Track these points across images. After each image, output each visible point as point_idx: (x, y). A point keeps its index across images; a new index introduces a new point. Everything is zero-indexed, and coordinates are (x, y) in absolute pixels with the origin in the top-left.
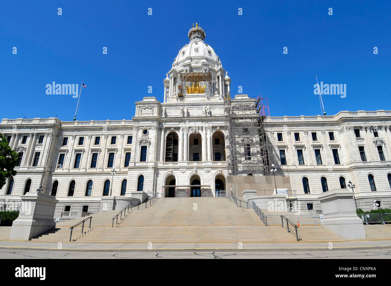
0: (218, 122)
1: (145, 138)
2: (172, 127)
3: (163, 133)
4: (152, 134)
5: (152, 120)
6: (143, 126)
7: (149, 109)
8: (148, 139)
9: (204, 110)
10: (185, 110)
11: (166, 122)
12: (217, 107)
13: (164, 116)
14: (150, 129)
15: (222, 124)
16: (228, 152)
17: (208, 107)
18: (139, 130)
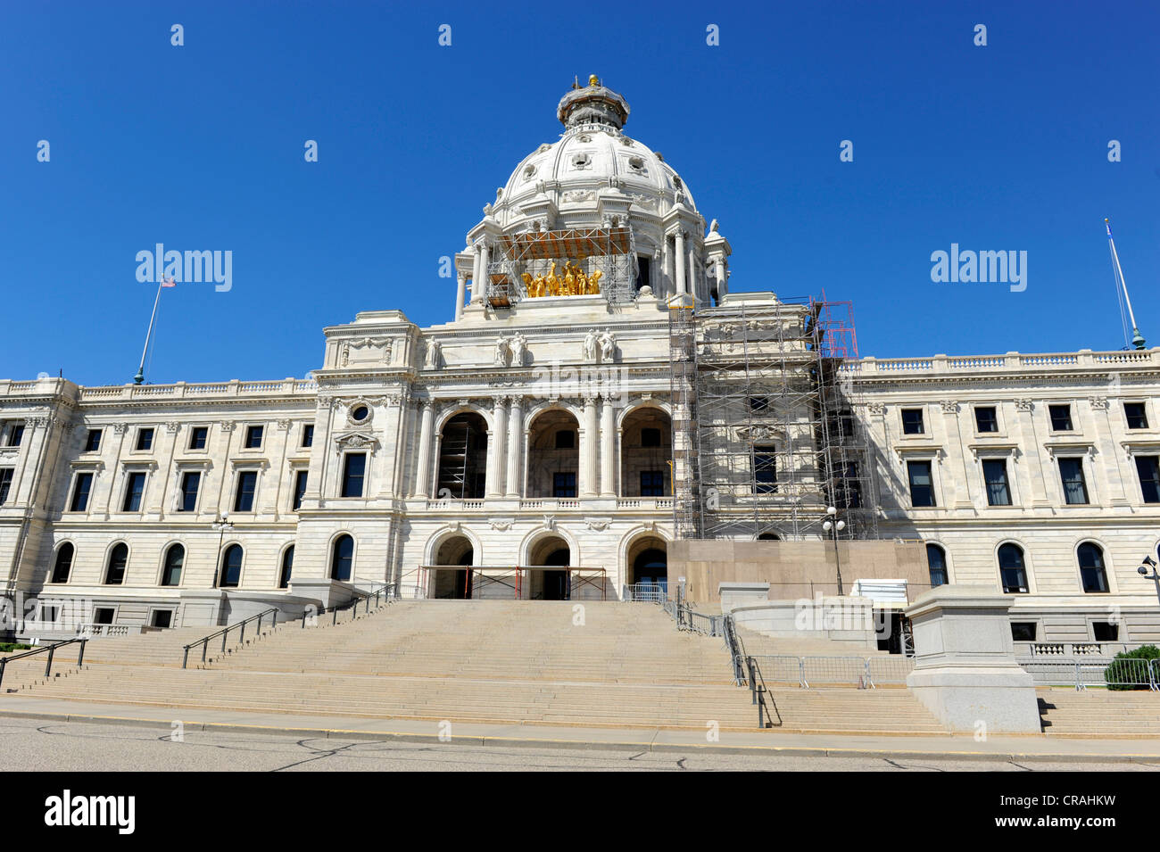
0: (647, 381)
1: (359, 429)
2: (464, 398)
3: (426, 414)
4: (386, 421)
5: (387, 378)
6: (352, 397)
7: (373, 347)
8: (372, 432)
9: (589, 344)
10: (515, 347)
11: (439, 382)
12: (645, 334)
13: (430, 366)
14: (377, 404)
15: (662, 384)
16: (681, 471)
17: (606, 336)
18: (337, 408)
